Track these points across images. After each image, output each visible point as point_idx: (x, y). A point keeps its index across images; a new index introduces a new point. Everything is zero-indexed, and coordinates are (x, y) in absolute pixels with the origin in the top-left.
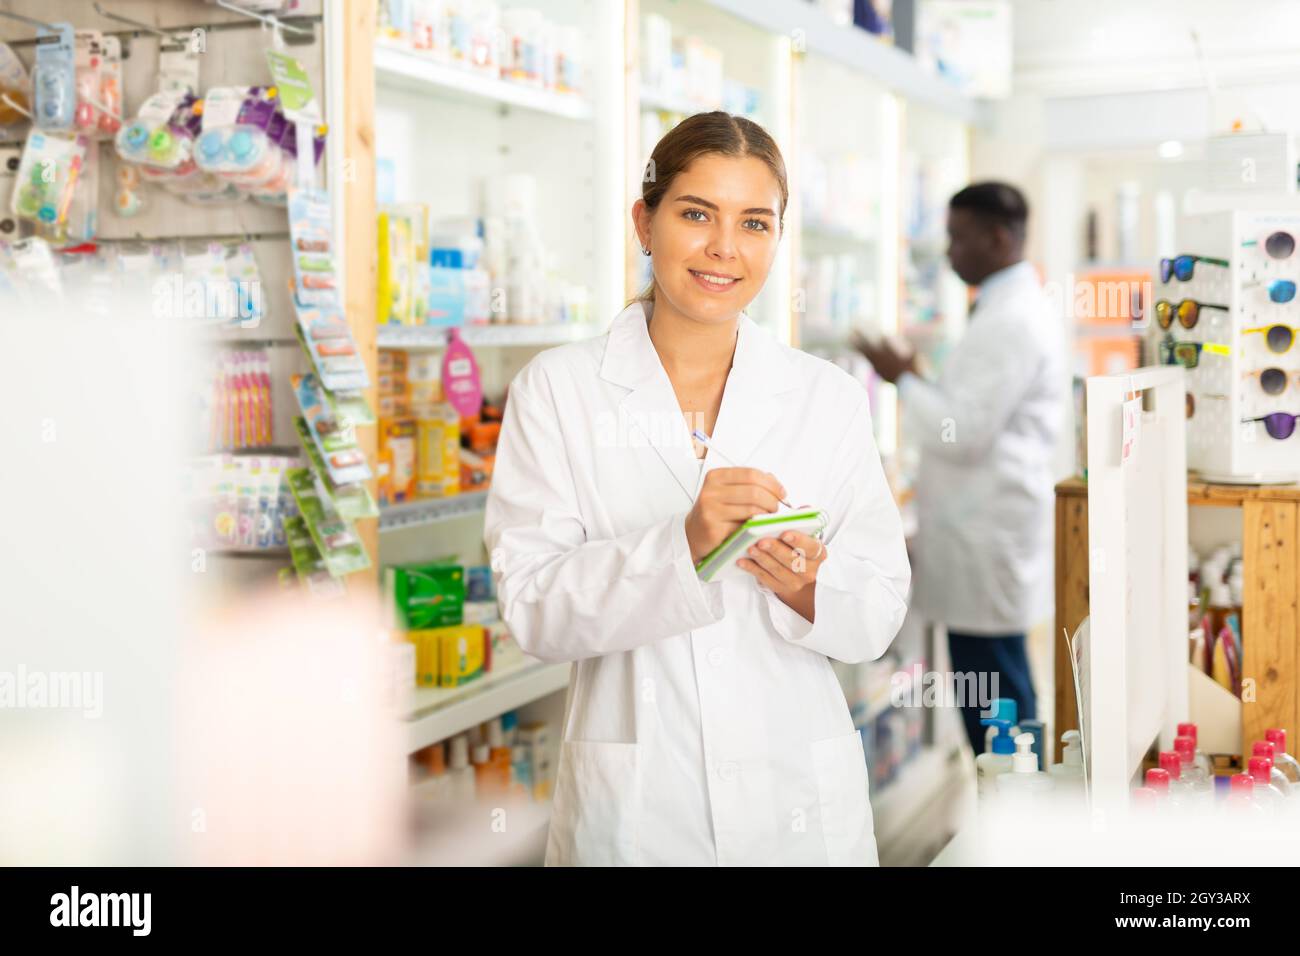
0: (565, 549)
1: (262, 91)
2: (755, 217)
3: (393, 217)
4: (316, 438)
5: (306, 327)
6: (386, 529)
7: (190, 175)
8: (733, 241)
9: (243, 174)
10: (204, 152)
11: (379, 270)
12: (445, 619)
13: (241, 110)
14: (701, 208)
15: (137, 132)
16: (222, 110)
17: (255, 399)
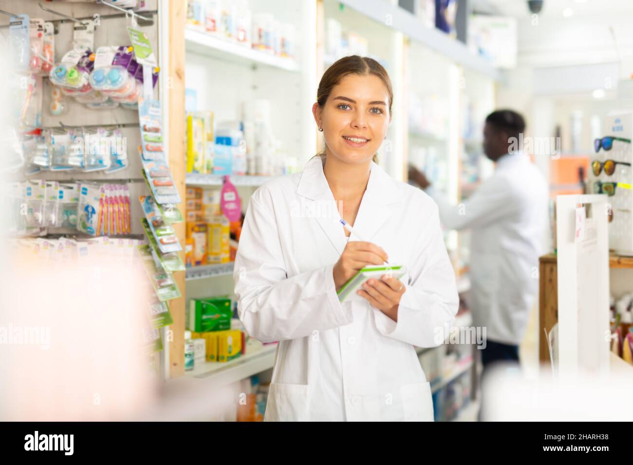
0: (273, 283)
1: (125, 48)
2: (376, 106)
3: (195, 118)
4: (152, 229)
5: (147, 171)
6: (190, 279)
7: (88, 92)
8: (364, 119)
9: (115, 91)
10: (95, 80)
11: (187, 143)
12: (221, 327)
13: (114, 58)
14: (347, 102)
15: (61, 70)
16: (105, 58)
17: (122, 210)
